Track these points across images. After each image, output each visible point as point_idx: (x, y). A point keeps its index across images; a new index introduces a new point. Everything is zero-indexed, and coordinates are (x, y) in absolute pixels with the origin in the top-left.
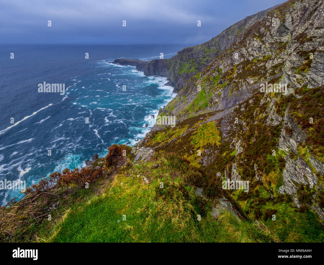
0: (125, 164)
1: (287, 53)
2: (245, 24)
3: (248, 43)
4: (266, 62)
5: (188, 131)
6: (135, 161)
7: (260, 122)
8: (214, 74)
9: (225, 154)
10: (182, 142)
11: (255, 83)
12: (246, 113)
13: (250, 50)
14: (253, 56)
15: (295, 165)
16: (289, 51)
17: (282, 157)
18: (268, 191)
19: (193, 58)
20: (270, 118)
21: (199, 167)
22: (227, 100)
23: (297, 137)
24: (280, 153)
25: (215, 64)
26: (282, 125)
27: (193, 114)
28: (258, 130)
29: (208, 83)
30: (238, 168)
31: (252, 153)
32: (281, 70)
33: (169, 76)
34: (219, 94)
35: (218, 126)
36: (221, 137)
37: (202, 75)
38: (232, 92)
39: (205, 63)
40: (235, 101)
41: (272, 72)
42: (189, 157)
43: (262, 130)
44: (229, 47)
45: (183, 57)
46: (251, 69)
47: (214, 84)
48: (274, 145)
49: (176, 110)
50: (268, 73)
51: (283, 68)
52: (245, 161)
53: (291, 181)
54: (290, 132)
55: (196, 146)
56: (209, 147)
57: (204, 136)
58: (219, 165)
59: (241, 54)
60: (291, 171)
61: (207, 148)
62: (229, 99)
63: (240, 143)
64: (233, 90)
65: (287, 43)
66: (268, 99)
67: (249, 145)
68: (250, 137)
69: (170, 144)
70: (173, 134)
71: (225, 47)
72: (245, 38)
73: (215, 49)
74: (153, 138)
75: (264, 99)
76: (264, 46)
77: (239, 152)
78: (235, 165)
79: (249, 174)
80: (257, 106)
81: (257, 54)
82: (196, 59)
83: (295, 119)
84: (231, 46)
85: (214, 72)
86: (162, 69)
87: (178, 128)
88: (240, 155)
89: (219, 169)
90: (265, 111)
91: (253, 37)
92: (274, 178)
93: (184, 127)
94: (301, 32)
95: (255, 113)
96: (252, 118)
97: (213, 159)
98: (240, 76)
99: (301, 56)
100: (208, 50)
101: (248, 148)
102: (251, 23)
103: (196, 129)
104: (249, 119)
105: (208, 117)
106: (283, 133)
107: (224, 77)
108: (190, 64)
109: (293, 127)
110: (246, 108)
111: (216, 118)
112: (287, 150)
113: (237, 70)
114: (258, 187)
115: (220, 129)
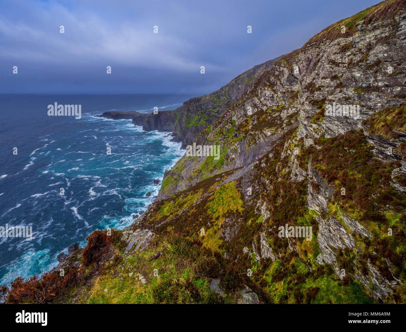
0: (112, 258)
1: (300, 102)
2: (254, 73)
3: (259, 92)
4: (281, 111)
5: (202, 196)
6: (127, 252)
7: (284, 179)
8: (227, 126)
9: (250, 222)
10: (196, 212)
11: (273, 134)
12: (267, 169)
13: (262, 99)
14: (267, 106)
15: (329, 226)
16: (301, 100)
17: (314, 218)
18: (305, 263)
19: (202, 109)
20: (294, 173)
21: (221, 243)
22: (245, 155)
23: (325, 193)
24: (311, 214)
25: (227, 115)
26: (307, 180)
27: (207, 175)
28: (283, 189)
29: (221, 136)
30: (267, 238)
31: (280, 217)
32: (296, 120)
33: (175, 131)
34: (235, 149)
35: (238, 187)
36: (243, 200)
37: (213, 127)
38: (249, 146)
39: (216, 114)
40: (254, 156)
41: (288, 122)
42: (207, 231)
43: (287, 187)
44: (241, 97)
45: (190, 108)
46: (267, 120)
47: (228, 137)
48: (303, 204)
49: (187, 171)
50: (285, 123)
51: (298, 118)
52: (274, 229)
53: (328, 247)
54: (317, 187)
55: (215, 216)
56: (230, 216)
57: (223, 202)
58: (245, 237)
59: (253, 103)
60: (326, 234)
61: (228, 217)
62: (247, 154)
63: (266, 206)
64: (250, 144)
65: (298, 92)
66: (289, 152)
67: (276, 208)
68: (275, 197)
69: (181, 216)
70: (185, 203)
71: (236, 97)
72: (255, 87)
73: (226, 99)
74: (158, 211)
75: (284, 152)
76: (276, 95)
77: (265, 218)
78: (263, 234)
79: (281, 244)
80: (278, 160)
81: (271, 104)
82: (205, 110)
83: (320, 172)
84: (242, 96)
85: (227, 124)
86: (166, 123)
87: (190, 193)
88: (267, 221)
89: (246, 243)
90: (287, 165)
91: (264, 87)
92: (310, 245)
93: (197, 192)
94: (309, 82)
95: (277, 168)
96: (275, 175)
97: (236, 230)
98: (255, 128)
99: (313, 105)
100: (218, 100)
101: (275, 211)
102: (260, 72)
103: (213, 193)
104: (272, 176)
105: (225, 176)
106: (310, 189)
107: (239, 129)
108: (198, 115)
109: (319, 181)
110: (266, 163)
111: (235, 178)
112: (317, 208)
113: (252, 122)
114: (293, 260)
115: (241, 191)
